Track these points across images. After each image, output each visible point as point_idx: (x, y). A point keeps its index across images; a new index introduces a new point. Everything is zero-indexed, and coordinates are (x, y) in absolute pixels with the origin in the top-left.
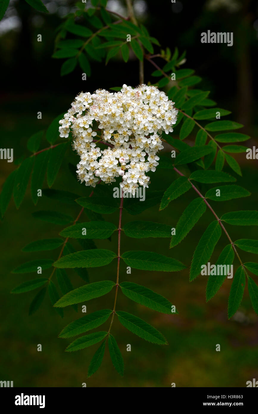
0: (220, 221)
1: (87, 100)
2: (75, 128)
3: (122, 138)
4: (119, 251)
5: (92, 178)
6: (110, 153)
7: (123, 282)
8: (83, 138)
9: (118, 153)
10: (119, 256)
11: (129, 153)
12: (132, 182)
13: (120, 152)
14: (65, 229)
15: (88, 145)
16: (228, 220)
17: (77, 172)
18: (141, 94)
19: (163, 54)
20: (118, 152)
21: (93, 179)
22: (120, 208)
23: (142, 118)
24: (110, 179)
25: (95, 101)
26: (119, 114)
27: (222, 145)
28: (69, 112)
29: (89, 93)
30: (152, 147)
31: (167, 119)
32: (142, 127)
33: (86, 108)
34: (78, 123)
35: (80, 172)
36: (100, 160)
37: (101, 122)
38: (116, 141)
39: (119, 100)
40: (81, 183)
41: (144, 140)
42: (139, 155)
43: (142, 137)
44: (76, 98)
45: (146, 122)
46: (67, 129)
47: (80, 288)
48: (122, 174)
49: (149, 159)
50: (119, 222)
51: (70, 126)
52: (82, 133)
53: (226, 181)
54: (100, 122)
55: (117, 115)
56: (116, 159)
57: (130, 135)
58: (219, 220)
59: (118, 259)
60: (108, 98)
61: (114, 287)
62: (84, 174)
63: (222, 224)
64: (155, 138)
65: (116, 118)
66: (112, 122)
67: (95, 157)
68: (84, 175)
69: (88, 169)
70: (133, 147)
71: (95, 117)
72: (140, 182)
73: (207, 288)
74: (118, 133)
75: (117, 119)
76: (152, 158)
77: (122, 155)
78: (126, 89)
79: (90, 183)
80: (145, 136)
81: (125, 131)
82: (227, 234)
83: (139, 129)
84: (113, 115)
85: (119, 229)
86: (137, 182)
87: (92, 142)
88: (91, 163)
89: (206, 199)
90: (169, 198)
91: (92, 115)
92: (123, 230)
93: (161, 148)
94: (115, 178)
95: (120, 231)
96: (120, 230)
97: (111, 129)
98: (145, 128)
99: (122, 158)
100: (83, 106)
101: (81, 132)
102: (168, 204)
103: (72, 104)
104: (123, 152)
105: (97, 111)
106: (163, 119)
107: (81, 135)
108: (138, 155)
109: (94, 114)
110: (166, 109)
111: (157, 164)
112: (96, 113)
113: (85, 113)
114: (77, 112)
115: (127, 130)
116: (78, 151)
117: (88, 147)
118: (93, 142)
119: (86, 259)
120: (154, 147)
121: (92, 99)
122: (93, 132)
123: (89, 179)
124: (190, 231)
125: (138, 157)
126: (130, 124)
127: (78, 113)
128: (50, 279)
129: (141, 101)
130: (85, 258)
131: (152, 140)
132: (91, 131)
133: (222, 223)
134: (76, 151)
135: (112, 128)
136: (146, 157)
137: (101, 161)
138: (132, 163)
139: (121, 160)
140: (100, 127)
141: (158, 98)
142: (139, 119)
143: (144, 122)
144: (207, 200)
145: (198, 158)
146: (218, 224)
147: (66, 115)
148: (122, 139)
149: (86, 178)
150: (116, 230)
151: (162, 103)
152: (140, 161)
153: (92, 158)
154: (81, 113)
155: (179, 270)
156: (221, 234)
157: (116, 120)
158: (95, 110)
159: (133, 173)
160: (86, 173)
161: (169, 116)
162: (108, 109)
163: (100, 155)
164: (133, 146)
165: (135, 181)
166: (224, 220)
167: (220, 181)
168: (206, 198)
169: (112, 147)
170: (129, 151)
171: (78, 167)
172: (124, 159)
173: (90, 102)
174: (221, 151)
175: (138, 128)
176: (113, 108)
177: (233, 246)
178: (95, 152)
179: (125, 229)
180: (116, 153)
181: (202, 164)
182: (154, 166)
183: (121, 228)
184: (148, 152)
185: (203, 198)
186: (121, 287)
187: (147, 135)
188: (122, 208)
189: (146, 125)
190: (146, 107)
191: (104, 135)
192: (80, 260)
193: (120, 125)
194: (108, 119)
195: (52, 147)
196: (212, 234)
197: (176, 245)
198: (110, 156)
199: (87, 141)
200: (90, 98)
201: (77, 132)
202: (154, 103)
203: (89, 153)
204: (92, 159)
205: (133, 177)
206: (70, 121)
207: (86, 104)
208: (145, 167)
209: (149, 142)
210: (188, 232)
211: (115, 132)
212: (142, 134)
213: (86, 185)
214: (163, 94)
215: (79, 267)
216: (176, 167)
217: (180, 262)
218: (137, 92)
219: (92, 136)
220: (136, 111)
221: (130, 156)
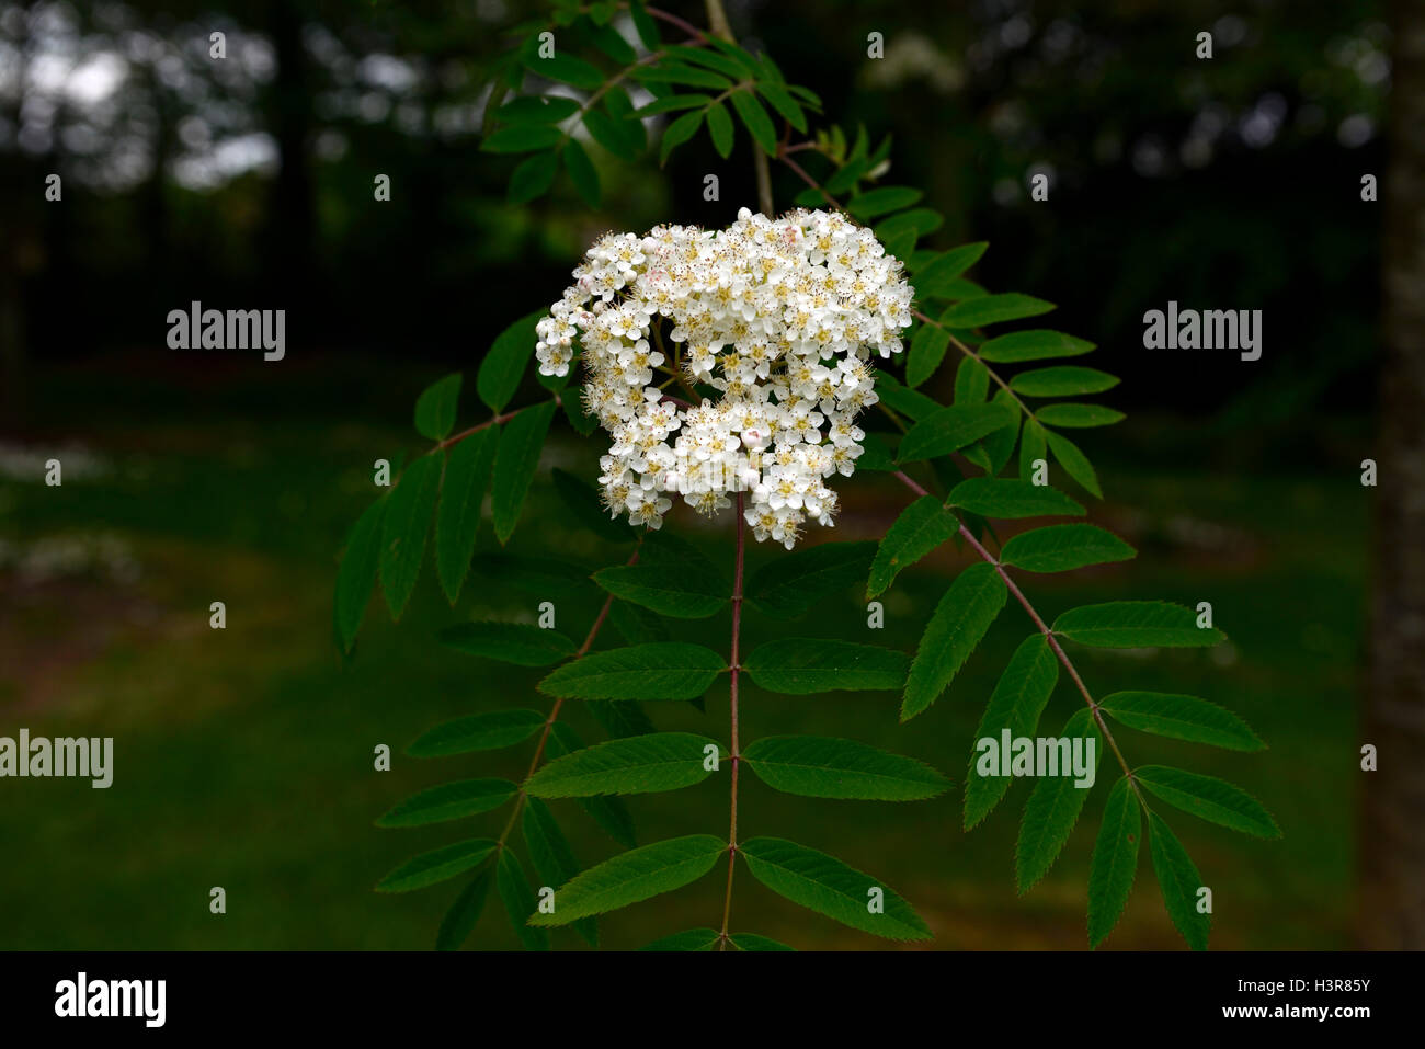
0: (1049, 634)
1: (627, 256)
2: (596, 342)
3: (750, 367)
4: (735, 737)
5: (652, 500)
6: (712, 416)
7: (750, 839)
8: (620, 371)
9: (736, 416)
10: (736, 753)
11: (771, 417)
12: (786, 507)
13: (744, 415)
14: (556, 673)
15: (637, 393)
16: (1077, 631)
17: (602, 480)
18: (799, 234)
19: (822, 143)
20: (736, 414)
21: (655, 503)
22: (734, 601)
23: (812, 305)
24: (711, 499)
25: (654, 260)
26: (743, 289)
27: (1034, 403)
28: (567, 298)
29: (631, 236)
30: (842, 397)
31: (884, 311)
32: (812, 331)
33: (627, 279)
34: (606, 322)
35: (611, 482)
36: (677, 439)
37: (682, 320)
38: (731, 378)
39: (735, 252)
40: (613, 517)
41: (820, 375)
42: (803, 422)
43: (813, 365)
44: (590, 252)
45: (827, 318)
46: (562, 347)
47: (612, 860)
48: (753, 480)
49: (833, 435)
50: (731, 645)
51: (576, 339)
52: (617, 356)
53: (1058, 511)
54: (678, 318)
55: (736, 293)
56: (733, 433)
57: (773, 357)
58: (1046, 631)
59: (732, 766)
60: (698, 248)
61: (722, 854)
62: (625, 485)
63: (1057, 646)
64: (853, 369)
65: (733, 302)
66: (719, 316)
67: (661, 432)
68: (623, 491)
69: (639, 471)
70: (779, 398)
71: (660, 303)
72: (808, 507)
73: (1018, 849)
74: (736, 351)
75: (737, 306)
76: (843, 432)
77: (748, 423)
78: (750, 223)
79: (646, 515)
80: (822, 362)
81: (760, 344)
82: (1076, 677)
83: (804, 340)
84: (723, 296)
85: (732, 668)
86: (800, 506)
87: (649, 385)
88: (649, 450)
89: (1004, 568)
90: (895, 561)
91: (649, 297)
92: (746, 668)
93: (872, 399)
94: (729, 494)
95: (735, 673)
96: (735, 669)
97: (712, 340)
98: (822, 335)
99: (751, 430)
100: (616, 274)
101: (614, 352)
102: (892, 580)
103: (576, 274)
104: (753, 412)
105: (665, 285)
106: (872, 309)
107: (613, 363)
108: (800, 423)
109: (655, 294)
110: (882, 279)
111: (857, 450)
112: (662, 293)
113: (624, 294)
114: (596, 293)
115: (765, 342)
116: (604, 414)
117: (637, 400)
118: (653, 384)
119: (629, 767)
120: (850, 396)
121: (643, 252)
122: (654, 353)
123: (643, 501)
124: (963, 665)
125: (798, 430)
126: (774, 326)
127: (599, 298)
128: (501, 842)
129: (802, 257)
130: (626, 762)
131: (844, 374)
132: (648, 351)
133: (1058, 641)
134: (594, 416)
135: (717, 336)
136: (825, 428)
137: (682, 443)
138: (782, 448)
139: (747, 438)
140: (677, 337)
141: (853, 246)
142: (804, 309)
143: (818, 315)
144: (1008, 569)
145: (971, 441)
146: (1046, 644)
147: (556, 307)
148: (749, 372)
149: (633, 501)
150: (722, 670)
151: (866, 262)
152: (804, 441)
153: (651, 435)
154: (608, 297)
155: (930, 796)
156: (1057, 677)
157: (732, 311)
158: (660, 285)
159: (788, 477)
160: (631, 484)
161: (893, 301)
162: (706, 274)
163: (677, 426)
164: (781, 394)
165: (796, 504)
166: (1063, 633)
167: (1040, 513)
168: (1004, 564)
169: (716, 397)
170: (768, 409)
171: (605, 464)
172: (759, 432)
173: (638, 260)
174: (1033, 422)
175: (800, 337)
176: (722, 274)
177: (1095, 715)
178: (659, 416)
179: (752, 668)
180: (732, 416)
181: (982, 459)
182: (849, 459)
183: (741, 664)
184: (829, 412)
185: (996, 563)
186: (745, 854)
187: (827, 357)
188: (740, 601)
189: (827, 325)
190: (820, 274)
191: (690, 360)
192: (611, 771)
193: (743, 328)
194: (704, 306)
195: (498, 419)
196: (1029, 677)
197: (920, 711)
198: (714, 425)
199: (633, 381)
200: (639, 248)
201: (601, 354)
202: (843, 261)
203: (641, 420)
204: (651, 439)
205: (785, 490)
206: (572, 322)
207: (625, 267)
208: (824, 461)
209: (834, 380)
210: (958, 669)
211: (729, 349)
212: (811, 356)
213: (632, 522)
214: (867, 236)
215: (607, 792)
216: (903, 468)
217: (932, 770)
218: (787, 230)
219: (650, 367)
220: (791, 283)
221: (773, 425)
